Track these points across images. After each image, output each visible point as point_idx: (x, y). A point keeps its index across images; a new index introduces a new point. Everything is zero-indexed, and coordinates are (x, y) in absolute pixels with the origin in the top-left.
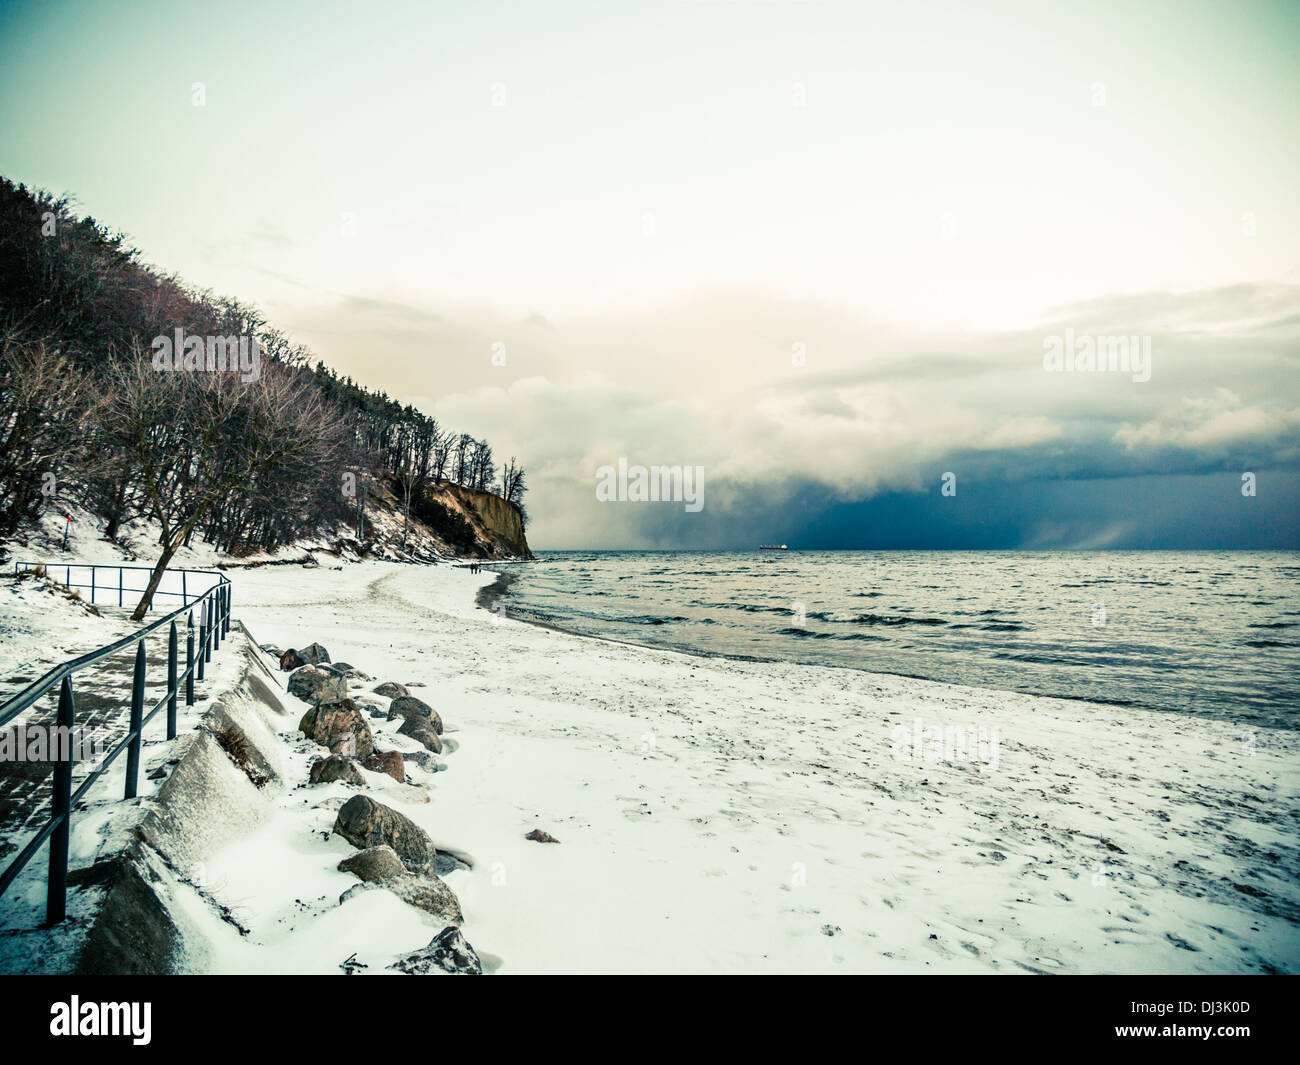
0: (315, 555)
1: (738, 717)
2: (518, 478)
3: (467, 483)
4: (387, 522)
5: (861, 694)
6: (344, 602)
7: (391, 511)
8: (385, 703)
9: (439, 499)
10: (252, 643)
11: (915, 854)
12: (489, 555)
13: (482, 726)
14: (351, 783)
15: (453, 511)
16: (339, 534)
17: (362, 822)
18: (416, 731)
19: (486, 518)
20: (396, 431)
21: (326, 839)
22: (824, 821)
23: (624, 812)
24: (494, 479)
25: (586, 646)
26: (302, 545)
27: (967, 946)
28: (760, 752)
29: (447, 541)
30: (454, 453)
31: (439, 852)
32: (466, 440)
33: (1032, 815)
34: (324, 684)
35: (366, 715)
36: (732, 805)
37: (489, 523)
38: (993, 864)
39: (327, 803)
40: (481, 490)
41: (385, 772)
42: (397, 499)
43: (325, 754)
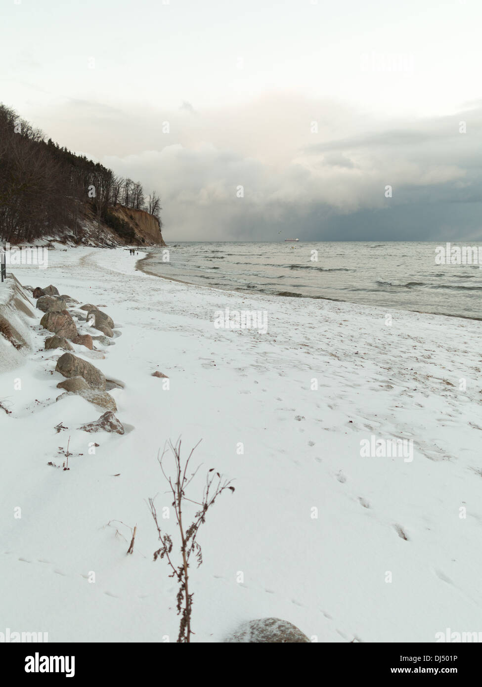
0: (53, 244)
2: (156, 203)
3: (130, 206)
4: (89, 227)
5: (329, 311)
6: (67, 267)
7: (91, 221)
9: (116, 214)
10: (18, 284)
11: (347, 385)
12: (143, 243)
13: (134, 325)
14: (65, 349)
15: (123, 220)
16: (65, 232)
17: (69, 365)
18: (100, 326)
19: (140, 224)
20: (92, 177)
21: (52, 374)
22: (302, 370)
23: (202, 364)
24: (144, 203)
25: (190, 288)
26: (46, 238)
27: (367, 426)
28: (274, 338)
29: (121, 236)
30: (123, 189)
31: (108, 381)
32: (129, 183)
33: (410, 368)
34: (54, 304)
35: (75, 319)
36: (257, 362)
37: (142, 227)
38: (386, 390)
39: (52, 357)
40: (137, 209)
41: (83, 344)
42: (94, 214)
43: (52, 335)
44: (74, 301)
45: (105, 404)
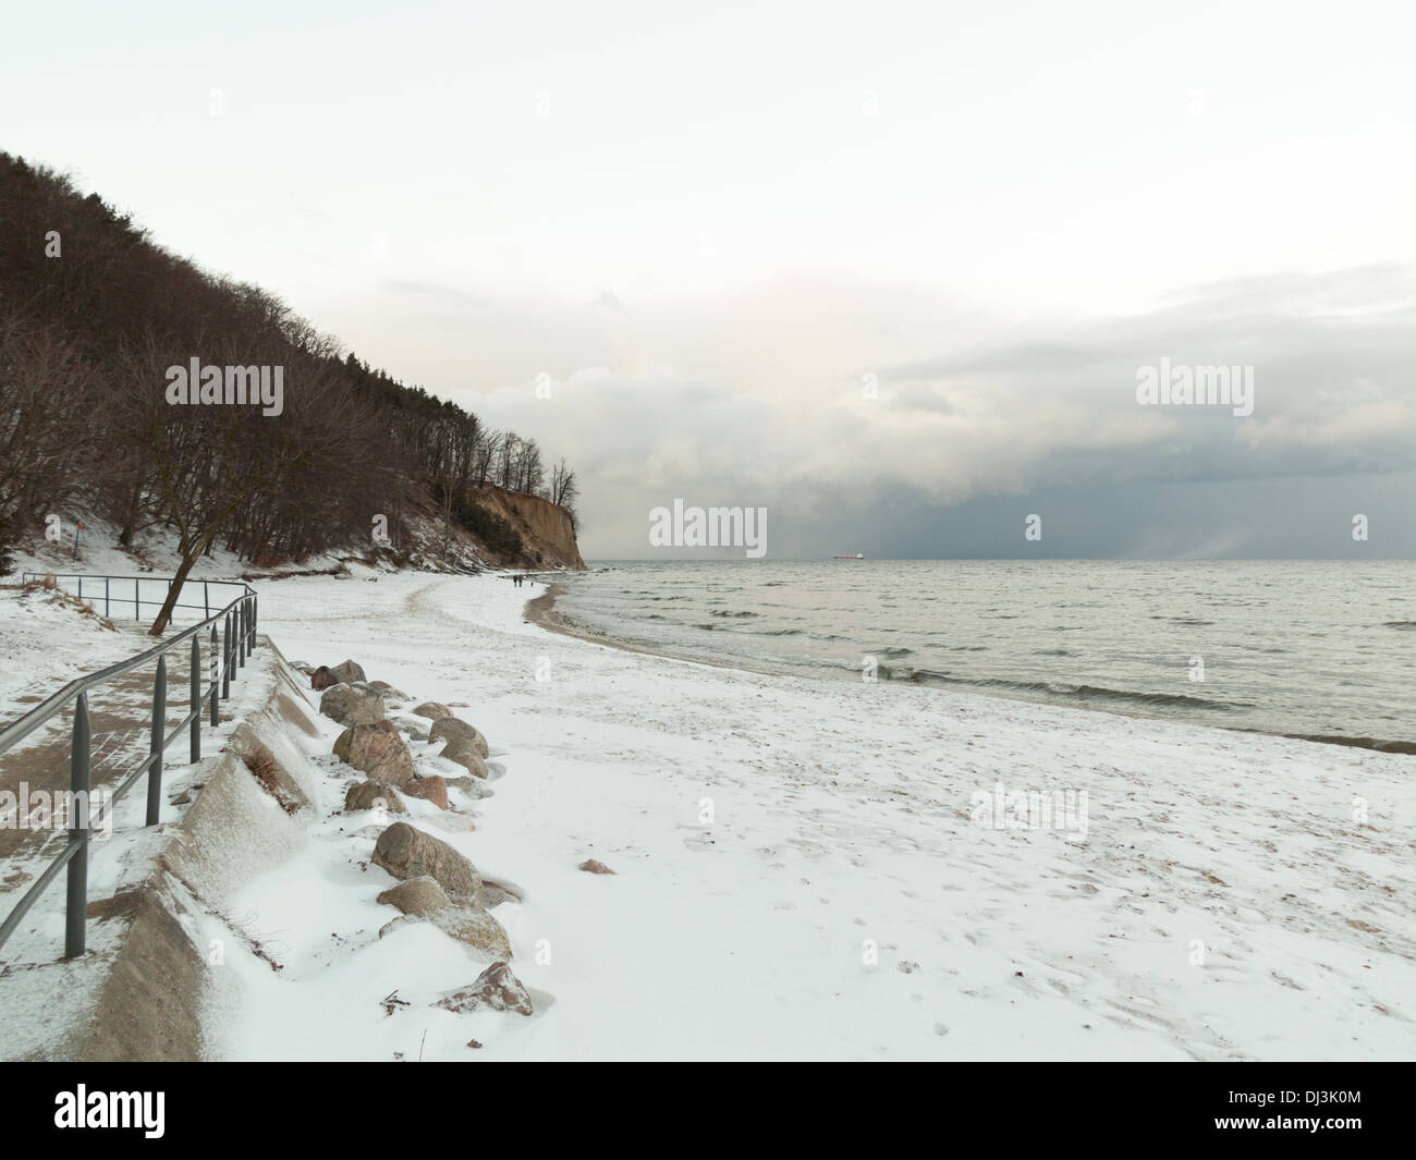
0: (348, 565)
1: (809, 740)
2: (568, 481)
3: (512, 487)
4: (425, 531)
5: (943, 716)
6: (379, 617)
7: (430, 518)
8: (427, 723)
9: (483, 504)
10: (281, 661)
11: (1000, 886)
12: (538, 564)
13: (531, 749)
14: (391, 811)
15: (498, 516)
16: (374, 541)
17: (403, 851)
18: (460, 755)
19: (534, 524)
20: (434, 429)
21: (365, 870)
22: (901, 851)
23: (685, 841)
24: (543, 481)
25: (644, 663)
26: (334, 554)
27: (1055, 984)
28: (833, 777)
29: (492, 549)
30: (498, 454)
31: (486, 883)
32: (511, 440)
33: (1128, 845)
34: (359, 704)
35: (405, 737)
36: (802, 834)
37: (537, 529)
38: (1085, 897)
39: (364, 831)
40: (528, 494)
41: (427, 798)
42: (436, 504)
43: (362, 778)
44: (399, 695)
45: (486, 941)
